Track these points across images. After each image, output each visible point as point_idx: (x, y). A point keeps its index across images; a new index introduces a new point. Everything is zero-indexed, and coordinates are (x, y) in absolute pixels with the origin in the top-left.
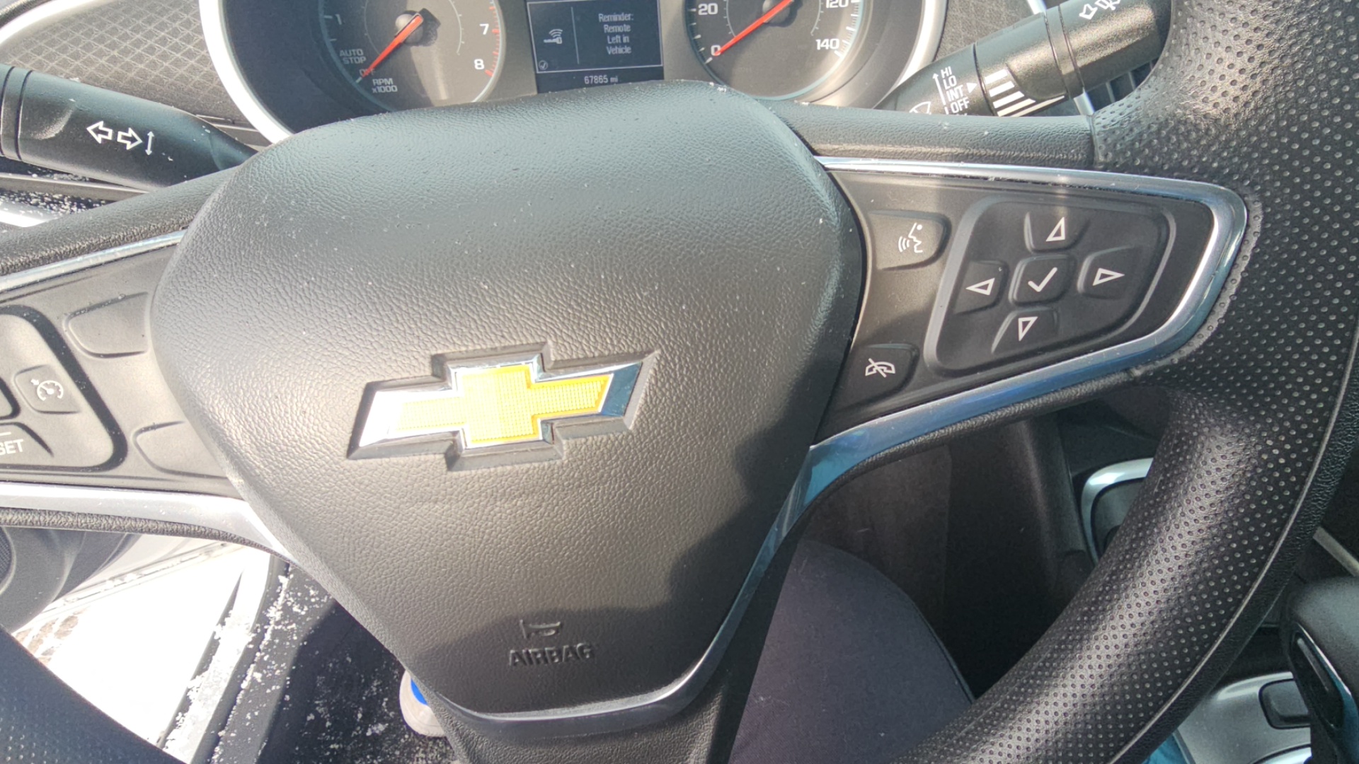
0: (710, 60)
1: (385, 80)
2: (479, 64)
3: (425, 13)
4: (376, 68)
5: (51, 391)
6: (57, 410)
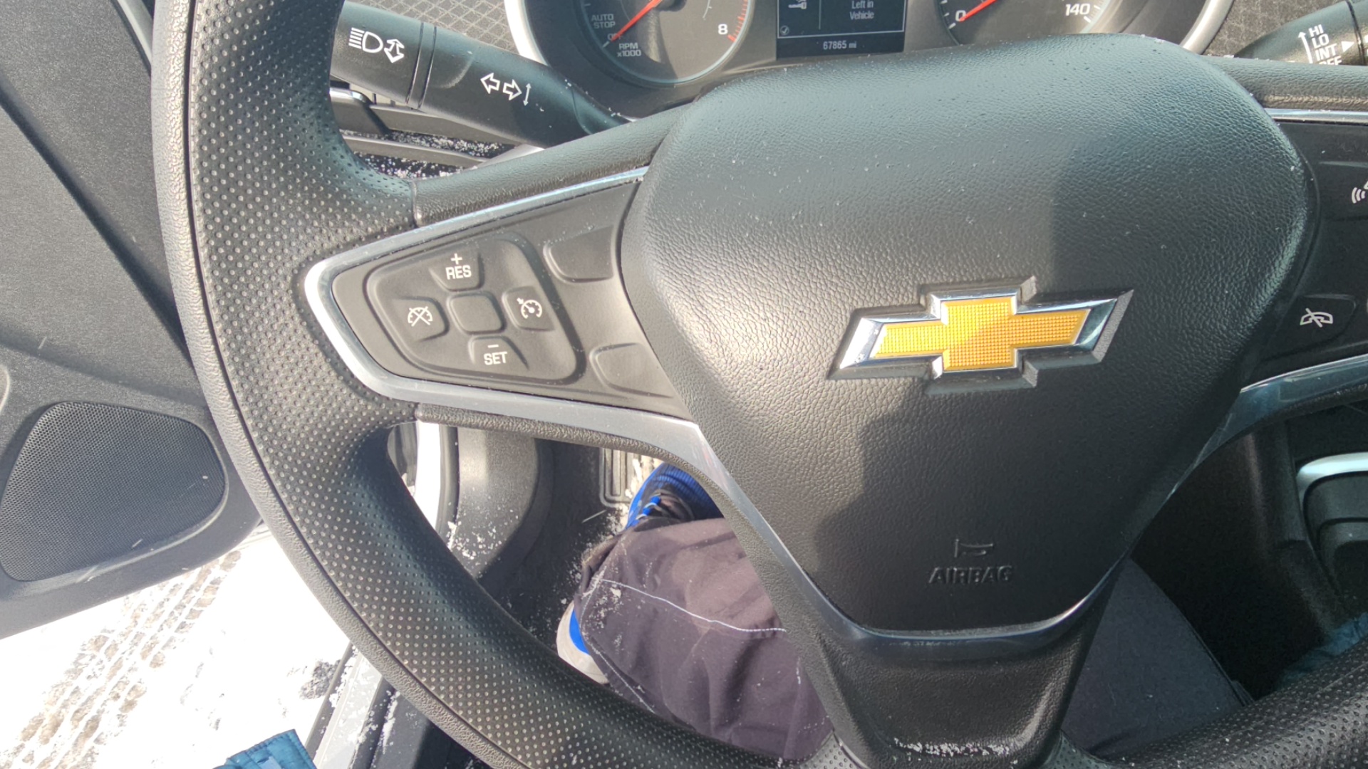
0: (953, 25)
1: (631, 45)
2: (723, 29)
4: (625, 33)
5: (532, 310)
6: (535, 327)
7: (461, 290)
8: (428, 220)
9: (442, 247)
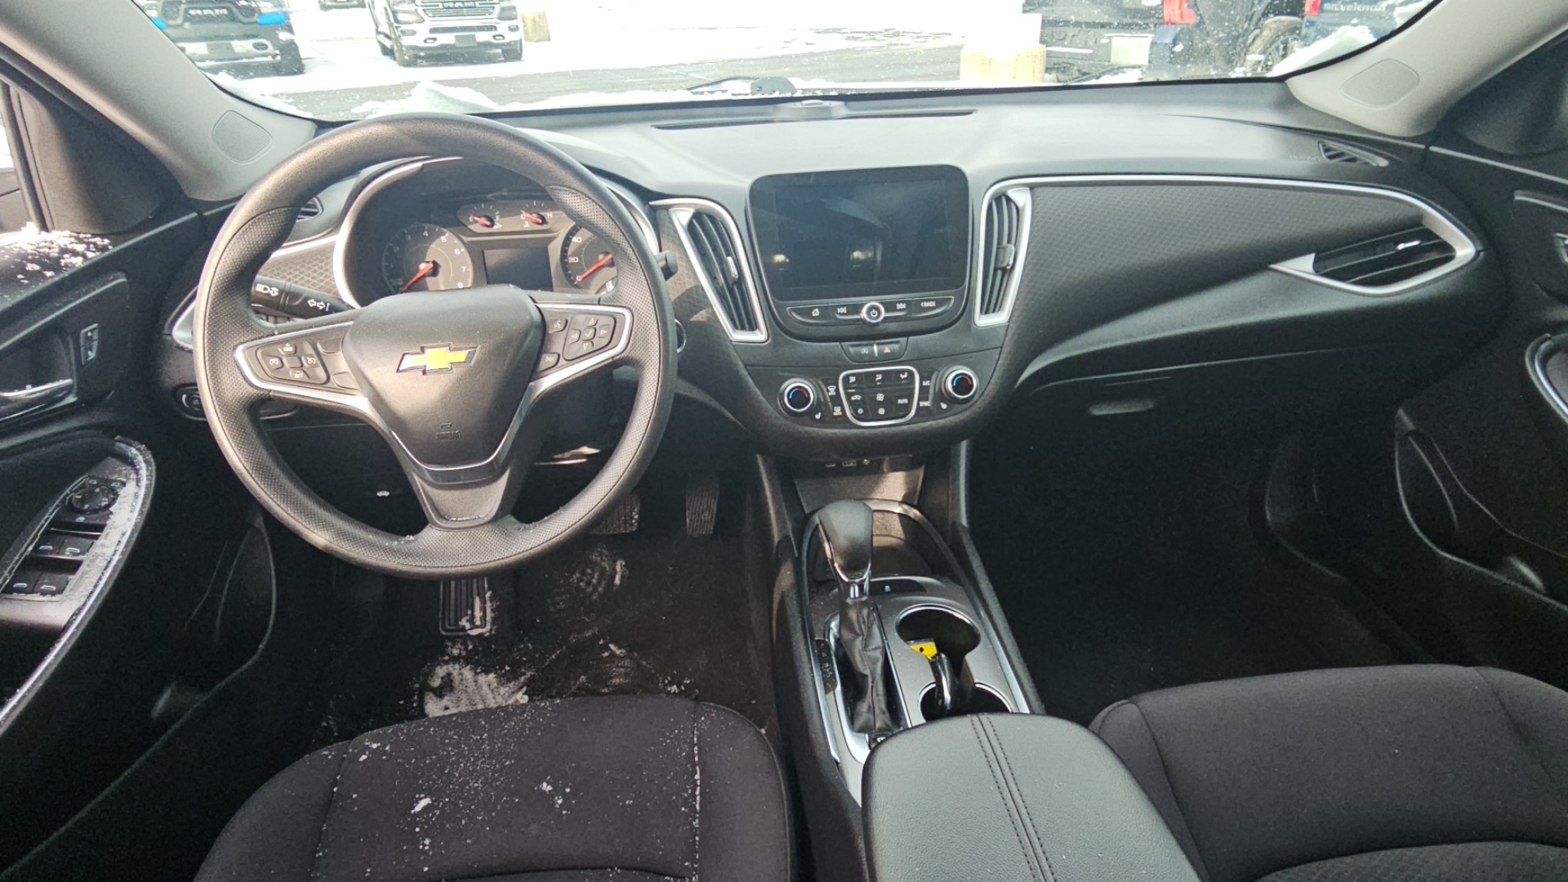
0: (576, 282)
3: (434, 263)
5: (312, 362)
6: (313, 366)
7: (289, 355)
8: (279, 334)
9: (283, 342)
